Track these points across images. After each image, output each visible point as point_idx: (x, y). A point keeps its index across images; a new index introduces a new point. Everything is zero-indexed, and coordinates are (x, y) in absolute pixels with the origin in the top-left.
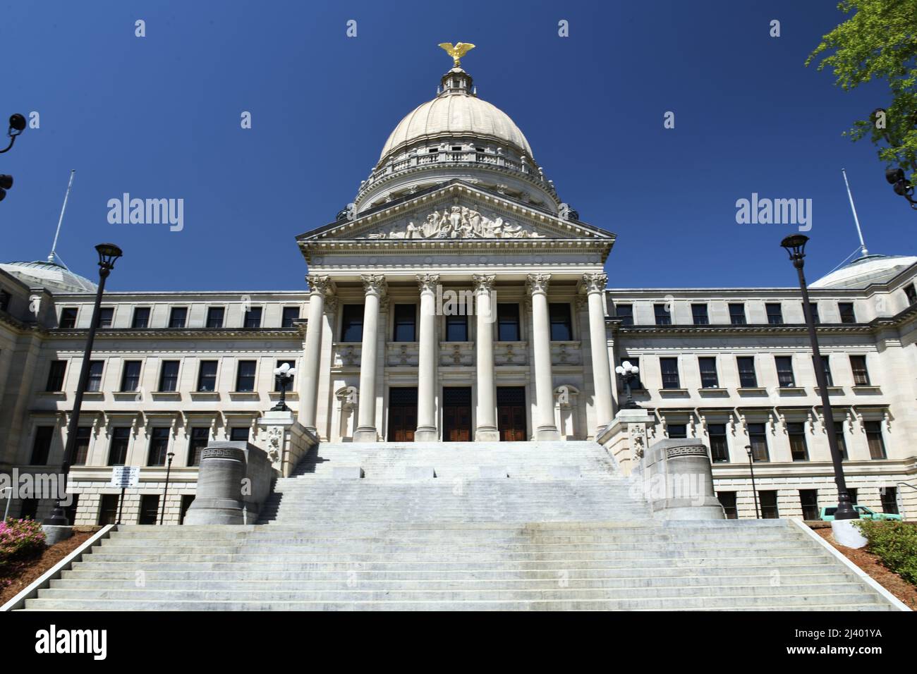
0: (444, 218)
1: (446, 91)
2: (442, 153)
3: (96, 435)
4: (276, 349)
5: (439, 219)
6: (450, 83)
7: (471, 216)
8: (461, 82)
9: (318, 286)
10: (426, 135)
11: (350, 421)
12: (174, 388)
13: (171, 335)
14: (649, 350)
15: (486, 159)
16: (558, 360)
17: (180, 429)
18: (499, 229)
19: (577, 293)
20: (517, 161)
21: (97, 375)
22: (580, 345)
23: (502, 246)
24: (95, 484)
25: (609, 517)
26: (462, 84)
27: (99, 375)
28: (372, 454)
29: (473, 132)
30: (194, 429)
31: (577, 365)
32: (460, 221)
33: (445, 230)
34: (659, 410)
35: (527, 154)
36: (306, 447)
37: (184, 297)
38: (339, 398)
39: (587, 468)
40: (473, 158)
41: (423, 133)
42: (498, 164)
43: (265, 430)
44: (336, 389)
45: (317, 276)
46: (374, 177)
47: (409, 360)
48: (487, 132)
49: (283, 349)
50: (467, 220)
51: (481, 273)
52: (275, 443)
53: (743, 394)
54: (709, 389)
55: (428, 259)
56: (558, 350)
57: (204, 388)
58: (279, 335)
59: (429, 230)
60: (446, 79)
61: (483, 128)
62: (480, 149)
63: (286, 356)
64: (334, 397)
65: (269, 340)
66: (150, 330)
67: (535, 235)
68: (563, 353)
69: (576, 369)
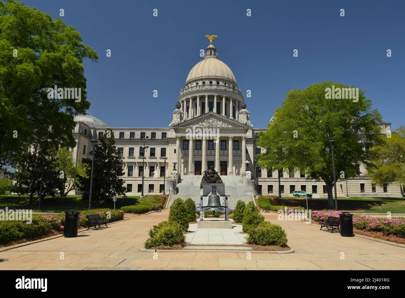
0: (208, 121)
1: (208, 55)
2: (207, 85)
4: (160, 145)
6: (209, 52)
7: (215, 121)
8: (213, 51)
9: (178, 138)
10: (202, 77)
12: (133, 155)
13: (131, 141)
15: (220, 87)
16: (235, 155)
17: (136, 167)
18: (222, 124)
19: (241, 138)
20: (229, 86)
22: (241, 151)
26: (213, 53)
28: (193, 178)
29: (216, 76)
30: (139, 167)
31: (239, 156)
32: (212, 122)
35: (233, 82)
36: (179, 177)
37: (134, 129)
39: (238, 182)
42: (223, 89)
43: (172, 174)
44: (182, 161)
45: (178, 136)
46: (186, 89)
47: (199, 154)
48: (220, 76)
49: (162, 145)
56: (235, 152)
57: (141, 155)
58: (161, 141)
59: (205, 124)
60: (207, 50)
61: (219, 74)
62: (218, 83)
63: (164, 147)
64: (182, 163)
65: (158, 142)
66: (125, 139)
67: (230, 126)
68: (237, 153)
69: (239, 157)
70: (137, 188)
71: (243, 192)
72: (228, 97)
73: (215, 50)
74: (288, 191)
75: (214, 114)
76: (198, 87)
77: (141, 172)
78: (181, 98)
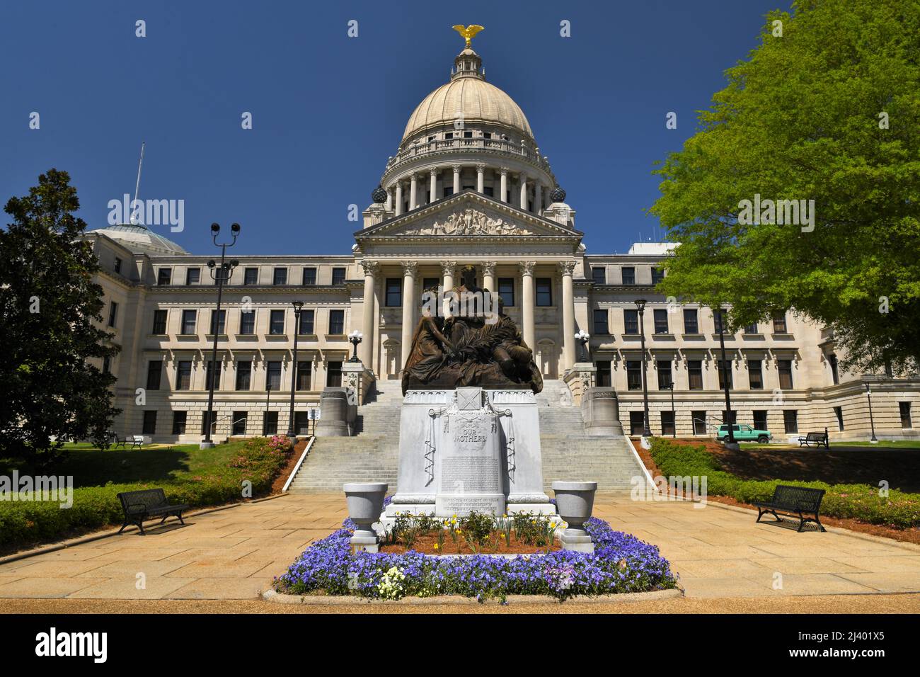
0: (460, 219)
1: (459, 73)
2: (457, 140)
3: (195, 368)
4: (329, 302)
5: (456, 219)
6: (462, 66)
7: (480, 217)
8: (472, 64)
9: (370, 269)
10: (443, 121)
11: (393, 363)
12: (252, 331)
13: (247, 290)
14: (616, 304)
15: (492, 144)
16: (540, 320)
17: (258, 362)
18: (499, 227)
19: (556, 271)
20: (518, 145)
21: (191, 321)
22: (557, 310)
23: (502, 240)
24: (198, 404)
25: (559, 431)
26: (473, 67)
27: (193, 321)
29: (482, 119)
30: (269, 362)
31: (552, 324)
32: (471, 221)
33: (461, 228)
34: (621, 350)
35: (527, 136)
36: (369, 384)
37: (255, 260)
38: (385, 347)
39: (553, 399)
40: (481, 145)
41: (440, 118)
42: (502, 149)
43: (346, 375)
44: (383, 341)
45: (369, 262)
46: (401, 156)
48: (493, 118)
49: (334, 301)
50: (477, 220)
51: (487, 260)
52: (353, 383)
53: (686, 338)
54: (661, 334)
55: (448, 250)
56: (541, 313)
57: (274, 331)
58: (331, 290)
59: (449, 228)
60: (459, 61)
61: (490, 114)
62: (487, 136)
63: (337, 306)
64: (382, 346)
65: (323, 295)
66: (230, 286)
67: (525, 232)
68: (545, 315)
69: (553, 327)
70: (262, 423)
71: (574, 428)
72: (516, 174)
73: (479, 62)
74: (686, 427)
75: (479, 198)
76: (433, 146)
77: (274, 378)
78: (387, 182)
